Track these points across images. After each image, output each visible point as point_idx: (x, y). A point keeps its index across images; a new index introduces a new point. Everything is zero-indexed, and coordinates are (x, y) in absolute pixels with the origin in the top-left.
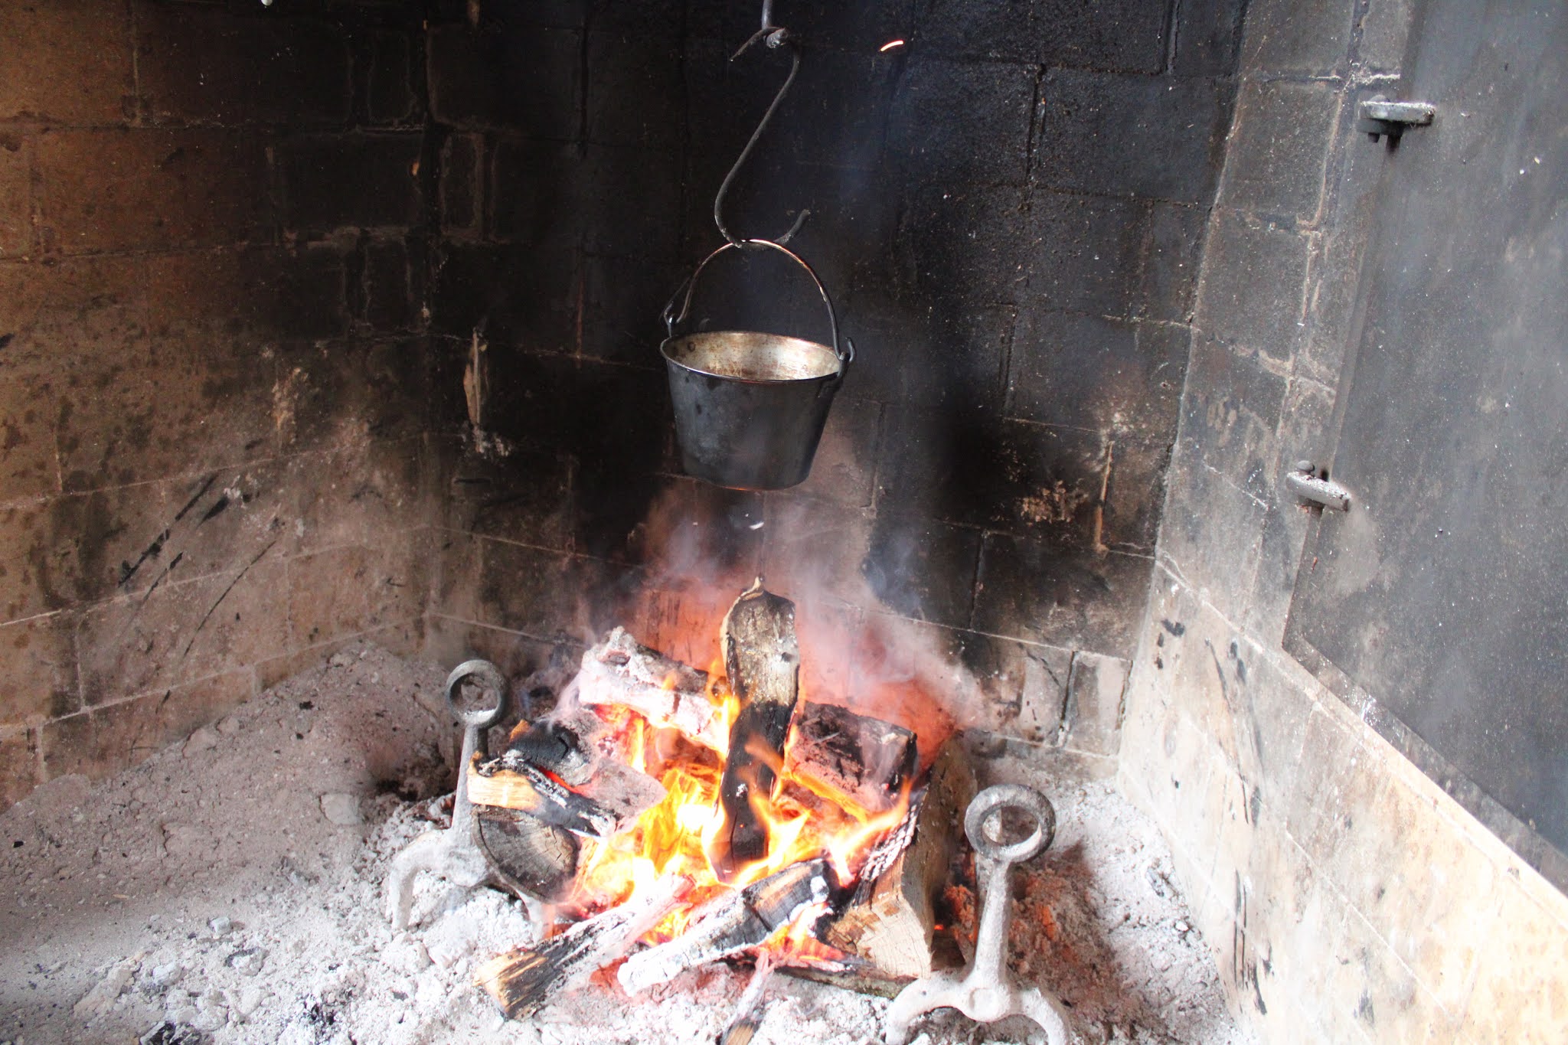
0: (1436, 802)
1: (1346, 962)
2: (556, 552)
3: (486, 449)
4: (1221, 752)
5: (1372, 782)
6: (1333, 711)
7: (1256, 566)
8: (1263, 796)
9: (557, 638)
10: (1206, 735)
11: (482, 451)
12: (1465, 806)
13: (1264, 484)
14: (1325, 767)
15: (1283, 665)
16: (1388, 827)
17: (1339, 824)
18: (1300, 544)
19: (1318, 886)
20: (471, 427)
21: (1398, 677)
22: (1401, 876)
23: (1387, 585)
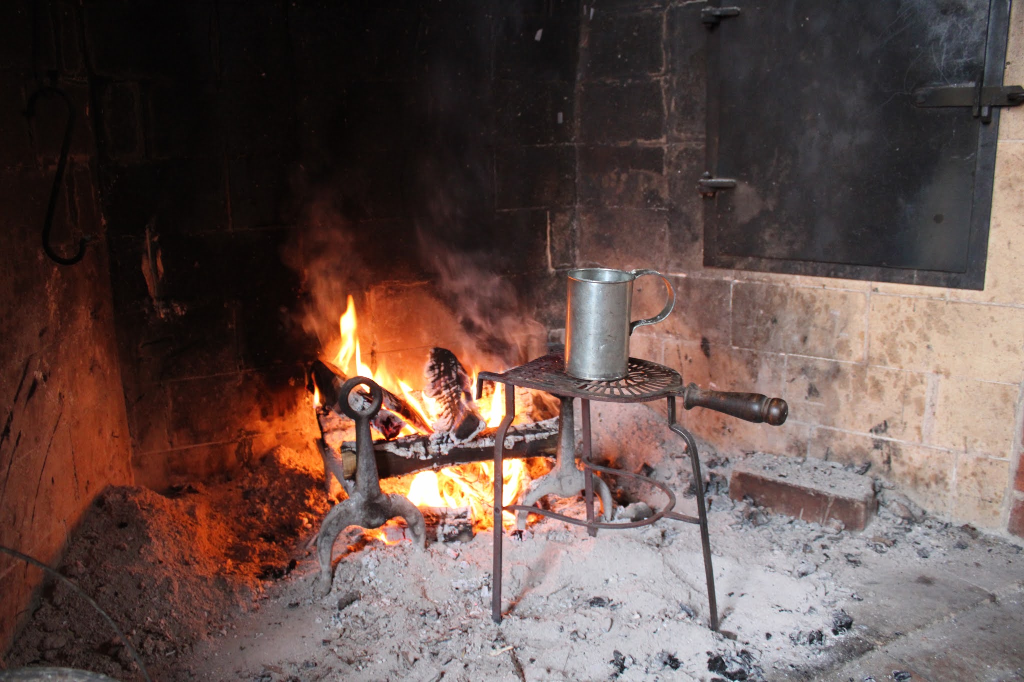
0: (824, 286)
1: (793, 380)
2: (230, 373)
3: (166, 314)
4: (670, 336)
5: (783, 297)
6: (747, 279)
7: (667, 238)
8: (710, 339)
9: (239, 436)
10: (654, 335)
11: (162, 316)
12: (845, 277)
13: (661, 200)
14: (750, 305)
15: (703, 275)
16: (800, 310)
17: (769, 324)
18: (699, 216)
19: (763, 359)
20: (151, 300)
21: (791, 243)
22: (815, 326)
23: (771, 209)
